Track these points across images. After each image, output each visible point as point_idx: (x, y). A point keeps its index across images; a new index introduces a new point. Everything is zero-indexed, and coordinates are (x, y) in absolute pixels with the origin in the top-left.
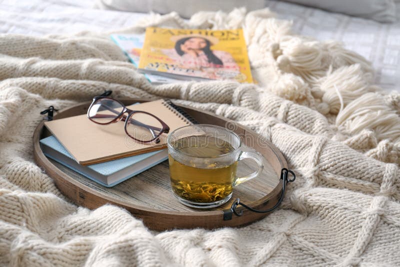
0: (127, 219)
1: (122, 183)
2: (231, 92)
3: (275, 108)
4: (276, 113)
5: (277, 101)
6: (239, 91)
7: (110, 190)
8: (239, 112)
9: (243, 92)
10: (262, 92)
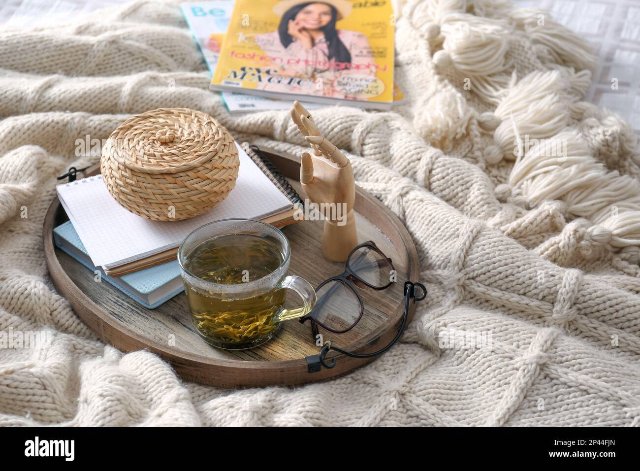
0: (169, 383)
1: (171, 299)
2: (349, 130)
3: (413, 161)
4: (415, 170)
5: (418, 150)
6: (361, 130)
7: (152, 314)
8: (359, 168)
9: (368, 131)
10: (399, 129)
